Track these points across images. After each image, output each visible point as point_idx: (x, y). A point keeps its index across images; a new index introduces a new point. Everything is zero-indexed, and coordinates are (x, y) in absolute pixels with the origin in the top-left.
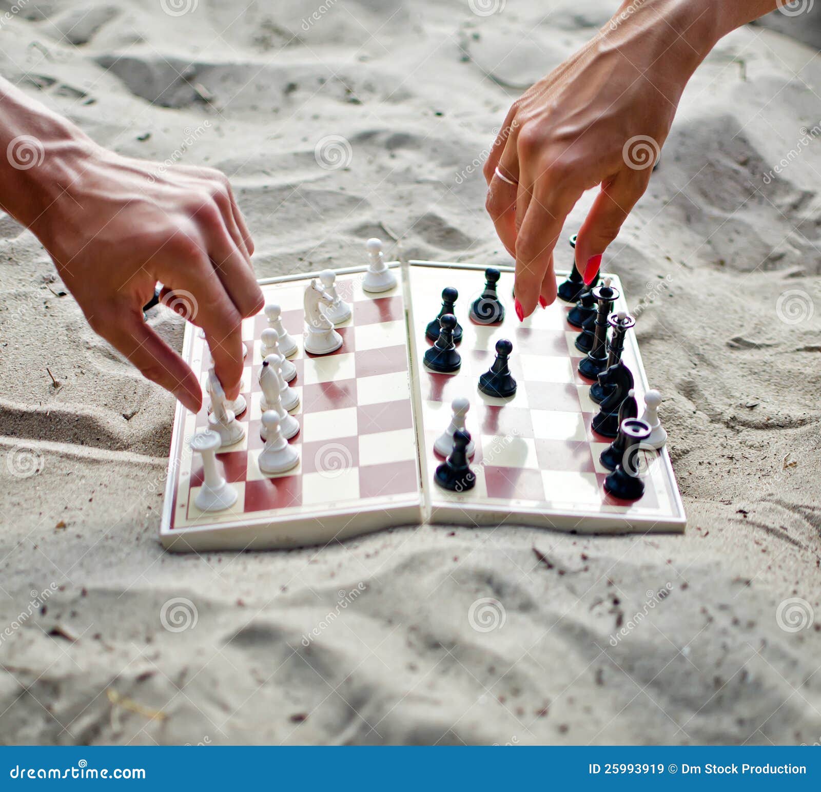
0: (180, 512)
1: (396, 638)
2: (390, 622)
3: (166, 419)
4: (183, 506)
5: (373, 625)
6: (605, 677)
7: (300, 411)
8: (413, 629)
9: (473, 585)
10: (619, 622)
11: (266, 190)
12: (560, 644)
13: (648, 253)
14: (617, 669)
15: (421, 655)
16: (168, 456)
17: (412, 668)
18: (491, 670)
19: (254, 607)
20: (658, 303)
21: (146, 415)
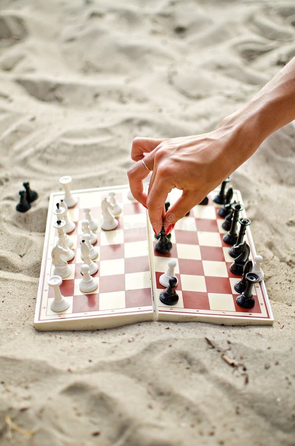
0: (43, 311)
1: (142, 389)
2: (140, 380)
3: (38, 259)
4: (44, 308)
5: (131, 381)
6: (240, 411)
7: (98, 260)
8: (150, 384)
9: (178, 360)
10: (247, 381)
11: (85, 146)
12: (219, 393)
13: (252, 179)
14: (246, 406)
15: (154, 399)
16: (39, 277)
17: (150, 407)
18: (188, 409)
19: (76, 373)
20: (256, 203)
21: (29, 256)
